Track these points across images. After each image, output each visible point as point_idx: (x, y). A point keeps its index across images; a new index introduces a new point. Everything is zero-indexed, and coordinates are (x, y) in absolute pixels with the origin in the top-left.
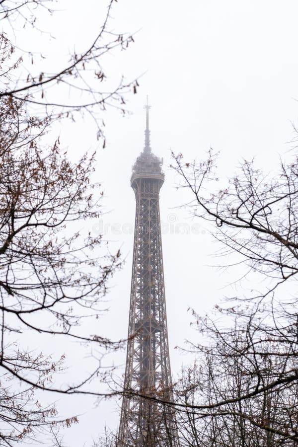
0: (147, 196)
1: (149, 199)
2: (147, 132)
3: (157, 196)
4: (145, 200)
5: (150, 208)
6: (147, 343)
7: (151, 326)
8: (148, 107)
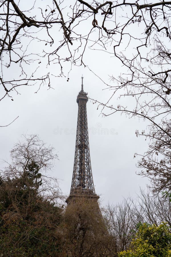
0: (82, 104)
1: (83, 105)
2: (82, 86)
3: (86, 105)
4: (82, 105)
5: (83, 108)
6: (82, 152)
7: (84, 146)
8: (82, 78)
